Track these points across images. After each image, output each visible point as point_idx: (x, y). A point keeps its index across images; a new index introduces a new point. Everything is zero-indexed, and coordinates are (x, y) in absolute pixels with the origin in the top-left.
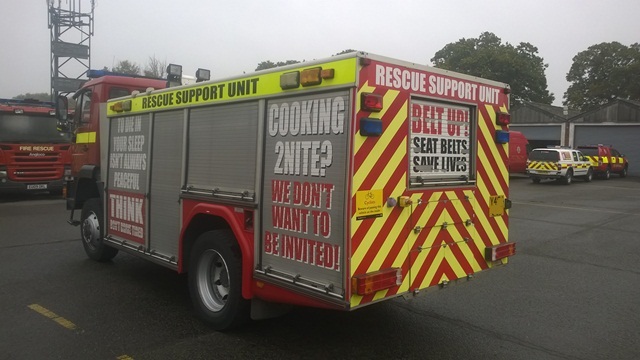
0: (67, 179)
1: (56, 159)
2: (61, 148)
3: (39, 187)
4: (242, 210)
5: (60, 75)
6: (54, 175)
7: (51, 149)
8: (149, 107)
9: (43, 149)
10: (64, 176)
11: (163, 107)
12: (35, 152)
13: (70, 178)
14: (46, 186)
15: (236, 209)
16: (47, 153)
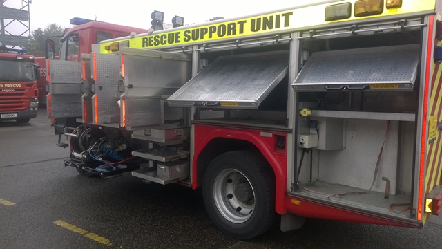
0: (32, 109)
1: (22, 94)
2: (27, 85)
3: (10, 116)
4: (270, 135)
5: (6, 33)
6: (22, 106)
7: (19, 86)
8: (151, 45)
9: (12, 86)
10: (29, 107)
11: (167, 45)
12: (7, 88)
13: (34, 108)
14: (16, 115)
15: (262, 134)
16: (16, 89)
